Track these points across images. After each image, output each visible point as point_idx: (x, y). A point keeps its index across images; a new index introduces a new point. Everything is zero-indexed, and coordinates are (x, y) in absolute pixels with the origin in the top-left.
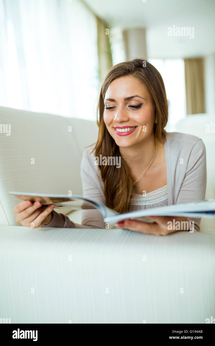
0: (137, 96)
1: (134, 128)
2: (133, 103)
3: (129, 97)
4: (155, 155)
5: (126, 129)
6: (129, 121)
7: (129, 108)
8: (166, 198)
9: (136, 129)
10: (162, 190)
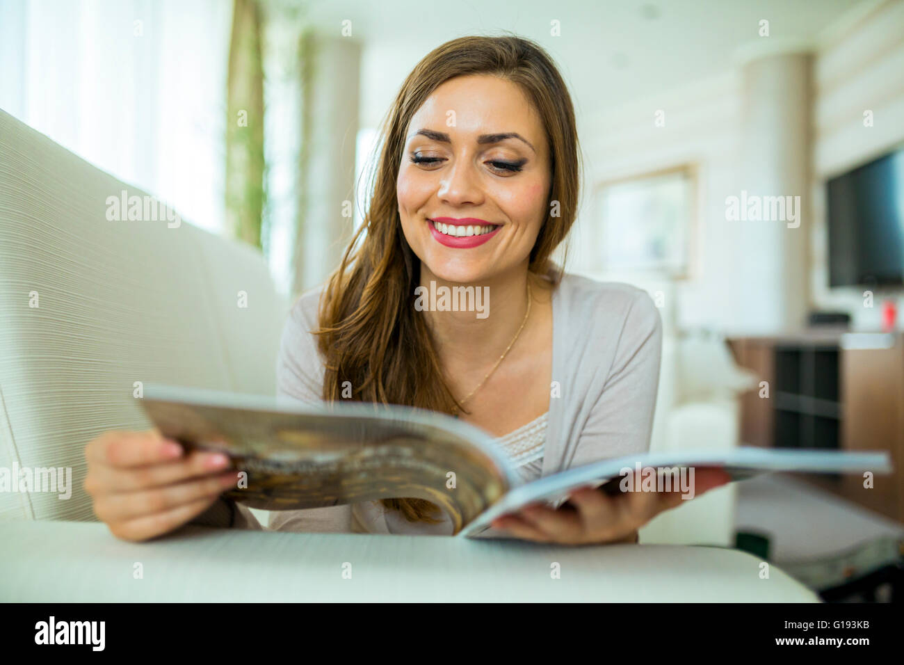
0: (516, 136)
1: (491, 228)
2: (501, 153)
3: (494, 136)
4: (522, 327)
5: (470, 228)
6: (484, 205)
7: (485, 166)
8: (538, 456)
9: (499, 233)
10: (528, 430)
